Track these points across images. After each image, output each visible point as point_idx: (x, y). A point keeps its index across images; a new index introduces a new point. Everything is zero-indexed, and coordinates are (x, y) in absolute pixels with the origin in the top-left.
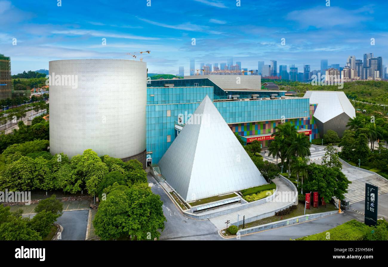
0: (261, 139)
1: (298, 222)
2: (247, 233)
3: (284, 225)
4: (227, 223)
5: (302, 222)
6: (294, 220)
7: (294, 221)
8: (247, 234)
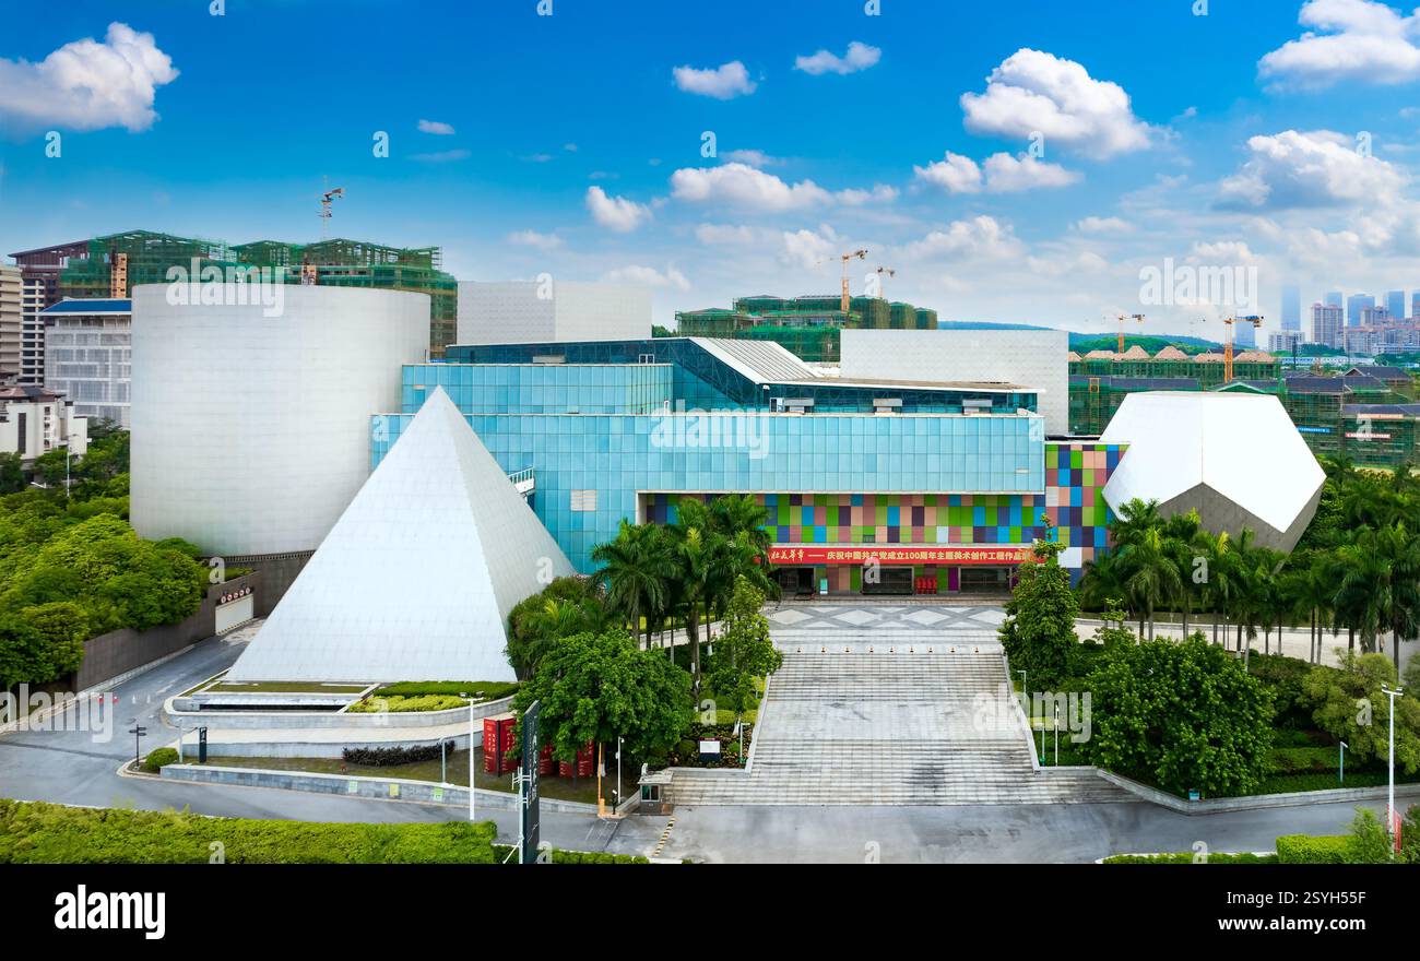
0: (784, 556)
1: (396, 797)
2: (195, 777)
3: (338, 790)
4: (138, 735)
5: (414, 799)
6: (379, 784)
7: (378, 789)
8: (198, 780)
